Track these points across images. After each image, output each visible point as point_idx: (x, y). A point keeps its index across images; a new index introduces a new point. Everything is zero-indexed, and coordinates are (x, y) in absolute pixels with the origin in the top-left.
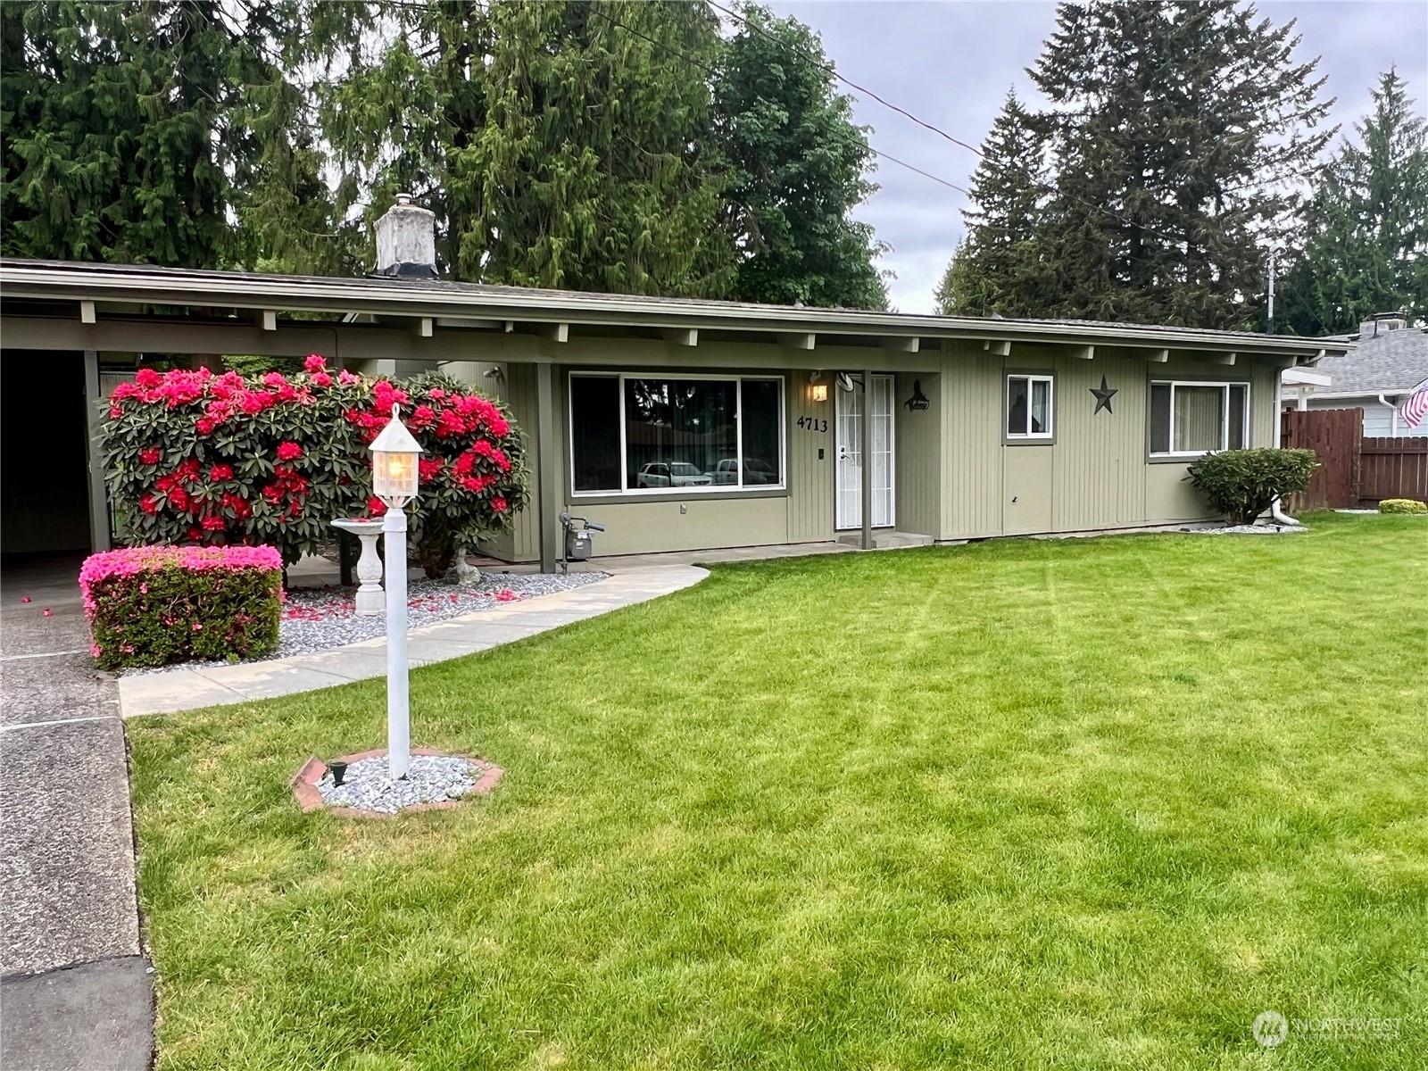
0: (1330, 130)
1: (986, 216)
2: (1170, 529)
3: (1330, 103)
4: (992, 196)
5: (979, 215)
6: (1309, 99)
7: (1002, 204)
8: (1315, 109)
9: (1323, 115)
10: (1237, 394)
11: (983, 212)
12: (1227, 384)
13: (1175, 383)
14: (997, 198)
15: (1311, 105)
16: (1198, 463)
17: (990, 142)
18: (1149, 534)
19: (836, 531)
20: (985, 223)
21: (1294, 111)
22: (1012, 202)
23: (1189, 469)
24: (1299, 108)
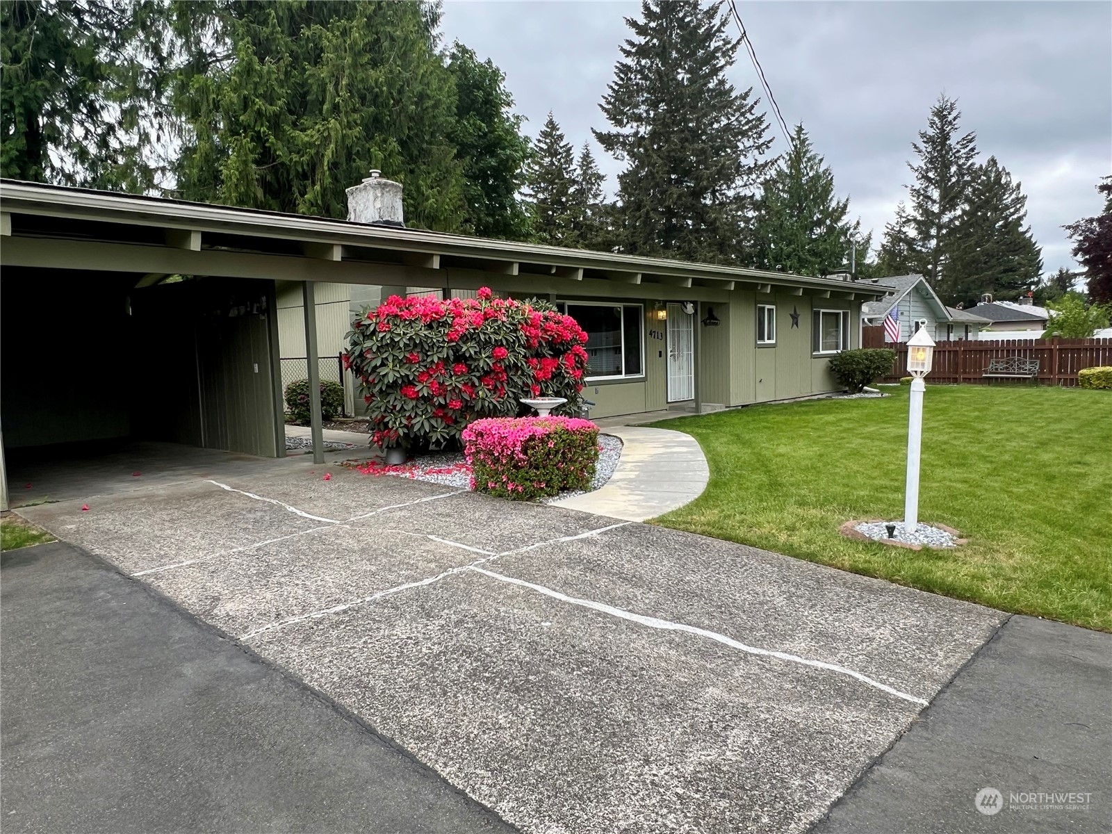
0: (776, 158)
1: (535, 196)
2: (820, 397)
3: (771, 141)
4: (540, 183)
5: (531, 195)
6: (760, 137)
7: (546, 189)
8: (763, 144)
9: (768, 147)
10: (845, 315)
11: (533, 193)
12: (841, 311)
13: (822, 310)
14: (542, 185)
15: (761, 141)
16: (833, 358)
17: (536, 146)
18: (814, 400)
19: (668, 403)
20: (535, 201)
21: (752, 144)
22: (553, 189)
23: (831, 362)
24: (755, 142)
